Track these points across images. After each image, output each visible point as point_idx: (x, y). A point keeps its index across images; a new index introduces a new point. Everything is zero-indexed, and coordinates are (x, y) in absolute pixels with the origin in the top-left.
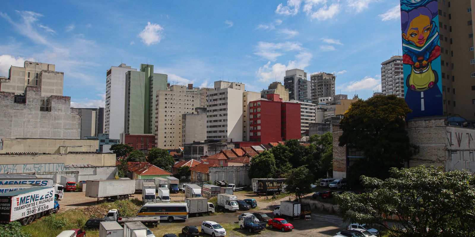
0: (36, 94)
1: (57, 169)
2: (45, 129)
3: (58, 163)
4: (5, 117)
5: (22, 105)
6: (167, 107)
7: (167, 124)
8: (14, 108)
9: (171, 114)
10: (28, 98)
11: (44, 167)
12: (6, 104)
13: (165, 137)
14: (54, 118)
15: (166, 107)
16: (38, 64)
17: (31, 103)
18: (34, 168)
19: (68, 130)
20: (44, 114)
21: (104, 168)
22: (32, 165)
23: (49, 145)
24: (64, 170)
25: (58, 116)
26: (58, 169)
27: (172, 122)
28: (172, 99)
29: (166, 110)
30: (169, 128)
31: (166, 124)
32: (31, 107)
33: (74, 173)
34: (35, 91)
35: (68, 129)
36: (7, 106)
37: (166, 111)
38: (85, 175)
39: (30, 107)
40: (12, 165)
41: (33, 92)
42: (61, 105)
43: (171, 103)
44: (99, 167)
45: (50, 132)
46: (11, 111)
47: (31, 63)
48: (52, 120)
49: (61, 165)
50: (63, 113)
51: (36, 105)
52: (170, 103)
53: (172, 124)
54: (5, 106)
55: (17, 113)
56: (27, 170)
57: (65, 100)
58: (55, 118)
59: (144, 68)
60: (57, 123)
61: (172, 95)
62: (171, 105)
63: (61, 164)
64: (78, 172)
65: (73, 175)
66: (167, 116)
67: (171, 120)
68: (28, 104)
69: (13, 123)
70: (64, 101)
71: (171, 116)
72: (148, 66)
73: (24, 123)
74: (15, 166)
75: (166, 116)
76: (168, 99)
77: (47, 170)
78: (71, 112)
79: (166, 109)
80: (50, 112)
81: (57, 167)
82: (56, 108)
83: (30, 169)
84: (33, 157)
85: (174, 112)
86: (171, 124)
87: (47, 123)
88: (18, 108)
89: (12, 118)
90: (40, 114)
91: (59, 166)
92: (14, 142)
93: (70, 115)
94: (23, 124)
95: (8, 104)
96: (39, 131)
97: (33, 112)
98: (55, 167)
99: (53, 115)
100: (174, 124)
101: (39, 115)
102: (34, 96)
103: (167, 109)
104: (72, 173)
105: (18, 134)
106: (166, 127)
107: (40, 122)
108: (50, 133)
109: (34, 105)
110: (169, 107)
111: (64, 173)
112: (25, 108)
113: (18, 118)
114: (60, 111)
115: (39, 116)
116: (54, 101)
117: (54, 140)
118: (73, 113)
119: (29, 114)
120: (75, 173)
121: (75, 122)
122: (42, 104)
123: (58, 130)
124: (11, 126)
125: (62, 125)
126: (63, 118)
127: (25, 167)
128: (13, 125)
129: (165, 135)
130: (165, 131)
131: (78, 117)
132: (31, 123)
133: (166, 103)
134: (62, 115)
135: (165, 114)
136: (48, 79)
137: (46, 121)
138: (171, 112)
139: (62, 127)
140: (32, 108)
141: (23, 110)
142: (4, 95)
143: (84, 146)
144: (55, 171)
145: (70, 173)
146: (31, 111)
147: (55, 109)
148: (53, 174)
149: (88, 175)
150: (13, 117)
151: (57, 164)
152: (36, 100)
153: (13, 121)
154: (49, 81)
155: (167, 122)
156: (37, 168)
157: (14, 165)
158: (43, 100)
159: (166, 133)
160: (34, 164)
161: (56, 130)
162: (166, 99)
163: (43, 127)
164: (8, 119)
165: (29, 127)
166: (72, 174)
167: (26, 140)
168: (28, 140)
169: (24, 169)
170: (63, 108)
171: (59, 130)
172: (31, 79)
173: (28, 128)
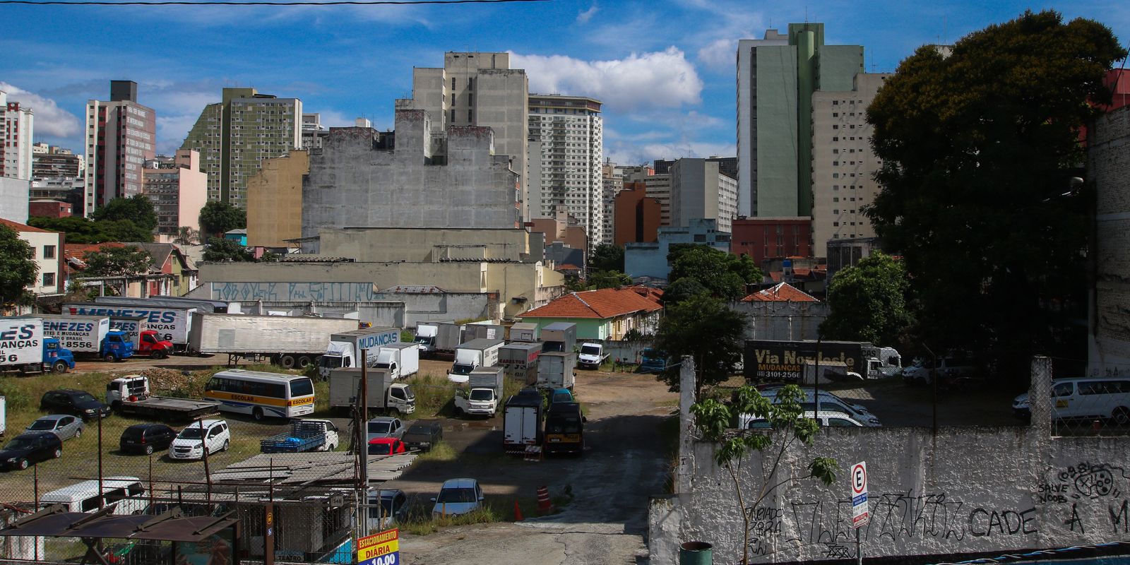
0: (413, 126)
1: (358, 295)
2: (435, 208)
3: (359, 283)
4: (355, 182)
5: (387, 154)
6: (840, 138)
7: (841, 188)
8: (372, 161)
9: (852, 157)
10: (398, 137)
11: (330, 289)
12: (355, 153)
13: (836, 224)
14: (454, 180)
15: (836, 139)
16: (472, 57)
17: (406, 148)
18: (310, 291)
19: (487, 209)
20: (433, 171)
21: (466, 296)
22: (306, 284)
23: (412, 243)
24: (373, 298)
25: (462, 176)
26: (359, 297)
27: (856, 182)
28: (852, 114)
29: (836, 147)
30: (848, 199)
31: (836, 188)
32: (406, 156)
33: (394, 305)
34: (411, 121)
35: (486, 205)
36: (356, 158)
37: (836, 151)
38: (421, 312)
39: (403, 157)
40: (268, 284)
41: (408, 122)
42: (469, 148)
43: (852, 127)
44: (452, 294)
45: (448, 214)
46: (366, 169)
47: (457, 55)
48: (451, 185)
49: (366, 287)
50: (474, 168)
51: (415, 151)
52: (848, 126)
53: (857, 187)
54: (353, 159)
55: (377, 172)
56: (297, 296)
57: (478, 136)
58: (456, 180)
59: (798, 35)
60: (462, 191)
61: (852, 102)
62: (850, 133)
63: (366, 285)
64: (403, 304)
65: (393, 311)
66: (841, 163)
67: (853, 175)
68: (399, 151)
69: (370, 194)
70: (475, 138)
71: (852, 163)
72: (806, 27)
73: (392, 195)
74: (274, 286)
75: (836, 163)
76: (840, 115)
77: (336, 297)
78: (491, 164)
79: (835, 145)
80: (446, 167)
81: (358, 291)
82: (457, 157)
83: (301, 293)
84: (327, 268)
85: (861, 150)
86: (852, 187)
87: (440, 191)
88: (379, 161)
89: (368, 183)
90: (423, 173)
91: (361, 290)
92: (342, 236)
93: (490, 170)
94: (389, 196)
95: (360, 153)
96: (422, 210)
97: (410, 169)
98: (353, 291)
99: (453, 173)
100: (861, 187)
101: (421, 174)
102: (410, 132)
103: (839, 145)
104: (390, 305)
105: (380, 219)
106: (836, 196)
107: (424, 190)
108: (447, 217)
109: (411, 151)
110: (844, 138)
111: (372, 305)
112: (392, 159)
113: (380, 184)
114: (468, 163)
115: (423, 179)
116: (453, 140)
117: (423, 231)
118: (496, 167)
119: (401, 174)
120: (396, 307)
121: (501, 189)
122: (438, 150)
123: (464, 208)
124: (366, 201)
125: (473, 197)
126: (474, 178)
127: (292, 288)
128: (370, 199)
129: (835, 218)
130: (835, 208)
131: (507, 176)
132: (407, 195)
133: (835, 127)
134: (472, 171)
135: (834, 158)
136: (489, 89)
137: (436, 189)
138: (852, 151)
139: (473, 202)
140: (406, 159)
141: (389, 165)
142: (352, 134)
143: (489, 245)
144: (354, 301)
145: (385, 305)
146: (405, 165)
147: (456, 160)
148: (349, 307)
149: (427, 312)
150: (370, 183)
151: (358, 285)
152: (414, 140)
153: (370, 191)
154: (493, 92)
155: (838, 182)
156: (315, 291)
157: (272, 284)
158: (441, 139)
159: (836, 212)
160: (310, 283)
161: (460, 208)
162: (835, 115)
163: (431, 203)
164: (360, 186)
165: (403, 203)
166: (389, 308)
167: (363, 233)
168: (368, 231)
169: (291, 292)
170: (474, 154)
171: (466, 208)
172: (458, 93)
173: (400, 204)
